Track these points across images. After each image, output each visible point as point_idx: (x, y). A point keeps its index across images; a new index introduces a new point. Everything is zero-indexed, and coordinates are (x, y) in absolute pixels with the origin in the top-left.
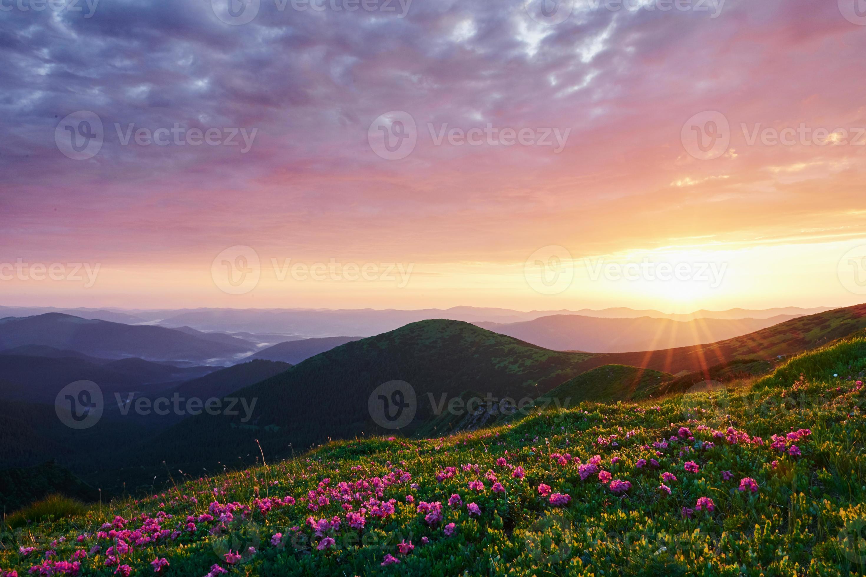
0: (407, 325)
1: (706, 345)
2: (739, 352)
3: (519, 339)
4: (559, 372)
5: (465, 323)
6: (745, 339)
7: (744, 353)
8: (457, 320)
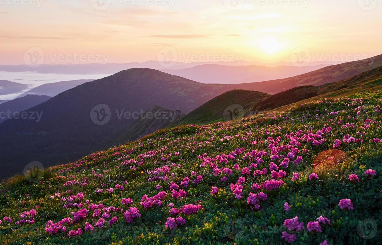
0: (120, 72)
1: (283, 79)
2: (299, 83)
3: (184, 78)
4: (206, 94)
5: (154, 70)
6: (302, 77)
7: (302, 83)
8: (149, 68)
